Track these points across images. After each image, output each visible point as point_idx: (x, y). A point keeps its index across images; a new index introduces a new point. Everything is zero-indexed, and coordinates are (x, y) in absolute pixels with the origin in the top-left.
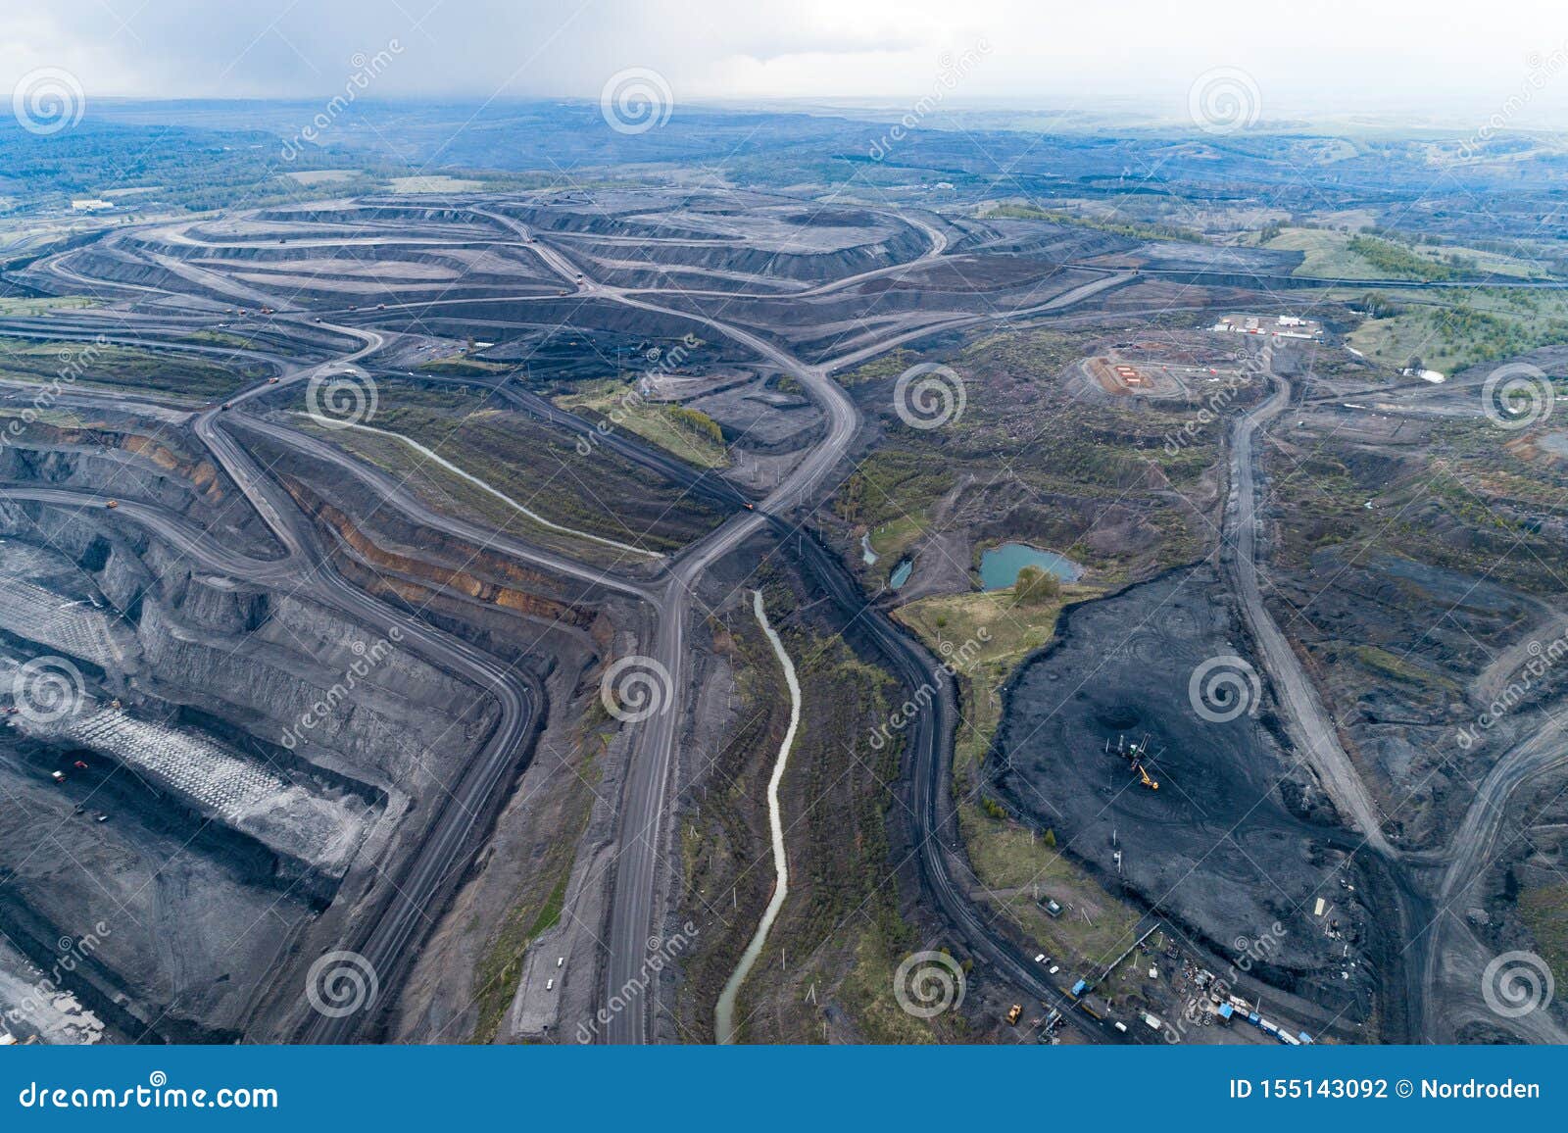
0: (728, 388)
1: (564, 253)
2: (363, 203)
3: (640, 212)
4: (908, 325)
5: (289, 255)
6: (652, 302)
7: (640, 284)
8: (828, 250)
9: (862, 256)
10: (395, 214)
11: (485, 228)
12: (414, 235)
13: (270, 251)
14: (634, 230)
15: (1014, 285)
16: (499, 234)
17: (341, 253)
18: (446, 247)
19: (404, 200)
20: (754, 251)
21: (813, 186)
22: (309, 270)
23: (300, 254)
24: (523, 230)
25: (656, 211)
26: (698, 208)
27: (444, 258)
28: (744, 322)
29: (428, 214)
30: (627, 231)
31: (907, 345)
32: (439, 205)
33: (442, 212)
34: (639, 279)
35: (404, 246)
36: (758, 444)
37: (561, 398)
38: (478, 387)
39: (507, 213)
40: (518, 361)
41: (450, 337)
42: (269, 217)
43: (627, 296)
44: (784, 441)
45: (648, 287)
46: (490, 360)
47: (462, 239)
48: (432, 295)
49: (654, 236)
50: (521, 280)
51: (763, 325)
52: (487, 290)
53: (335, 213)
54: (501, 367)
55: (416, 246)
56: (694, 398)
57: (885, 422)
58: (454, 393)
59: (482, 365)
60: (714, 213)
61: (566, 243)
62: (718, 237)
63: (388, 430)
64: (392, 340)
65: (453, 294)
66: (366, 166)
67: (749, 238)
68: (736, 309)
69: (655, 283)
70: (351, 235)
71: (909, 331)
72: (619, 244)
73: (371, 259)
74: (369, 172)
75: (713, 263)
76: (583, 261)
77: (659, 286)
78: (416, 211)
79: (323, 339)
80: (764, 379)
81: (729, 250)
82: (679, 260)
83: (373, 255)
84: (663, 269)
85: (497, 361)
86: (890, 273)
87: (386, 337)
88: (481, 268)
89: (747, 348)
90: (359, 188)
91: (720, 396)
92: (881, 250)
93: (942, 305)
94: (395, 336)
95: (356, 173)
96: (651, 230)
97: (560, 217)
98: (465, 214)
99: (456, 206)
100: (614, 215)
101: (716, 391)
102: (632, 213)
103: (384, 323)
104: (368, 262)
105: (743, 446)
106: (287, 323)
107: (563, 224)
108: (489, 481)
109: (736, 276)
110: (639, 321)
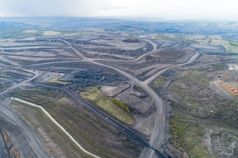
0: (124, 90)
1: (78, 50)
2: (37, 38)
3: (93, 40)
4: (159, 68)
5: (19, 51)
6: (100, 63)
7: (96, 58)
8: (136, 49)
9: (143, 50)
10: (43, 40)
11: (62, 43)
12: (47, 45)
13: (15, 50)
14: (92, 44)
15: (178, 57)
16: (64, 45)
17: (31, 50)
18: (53, 48)
19: (45, 37)
20: (120, 50)
21: (119, 32)
22: (23, 55)
23: (22, 51)
24: (69, 44)
25: (96, 39)
26: (104, 38)
27: (53, 51)
28: (122, 68)
29: (50, 41)
30: (91, 44)
31: (162, 75)
32: (52, 38)
33: (53, 40)
34: (96, 56)
35: (44, 48)
36: (140, 113)
37: (82, 93)
38: (61, 90)
39: (66, 40)
40: (71, 81)
41: (54, 72)
42: (17, 41)
43: (94, 61)
44: (147, 112)
45: (98, 58)
46: (64, 81)
47: (57, 46)
48: (50, 61)
49: (97, 45)
50: (70, 57)
51: (127, 69)
52: (62, 59)
53: (31, 41)
54: (67, 83)
55: (47, 48)
56: (117, 95)
57: (169, 102)
58: (55, 92)
59: (62, 83)
60: (107, 40)
61: (79, 47)
62: (111, 46)
63: (37, 105)
64: (41, 73)
65: (55, 60)
66: (39, 29)
67: (117, 46)
68: (119, 64)
69: (99, 57)
70: (34, 46)
71: (160, 70)
72: (90, 47)
73: (37, 51)
74: (40, 30)
75: (111, 53)
76: (83, 52)
77: (100, 58)
78: (47, 40)
79: (24, 74)
80: (132, 87)
81: (114, 49)
82: (104, 52)
83: (38, 50)
84: (101, 54)
85: (66, 81)
86: (149, 54)
87: (39, 73)
88: (61, 54)
89: (125, 76)
90: (37, 34)
91: (123, 93)
92: (145, 49)
93: (165, 63)
94: (42, 72)
95: (37, 30)
96: (96, 44)
97: (77, 41)
98: (57, 40)
99: (56, 38)
100: (88, 41)
101: (122, 91)
102: (91, 40)
103: (39, 68)
104: (37, 52)
105: (135, 113)
106: (16, 69)
107: (77, 42)
108: (65, 127)
109: (117, 56)
110: (98, 67)
